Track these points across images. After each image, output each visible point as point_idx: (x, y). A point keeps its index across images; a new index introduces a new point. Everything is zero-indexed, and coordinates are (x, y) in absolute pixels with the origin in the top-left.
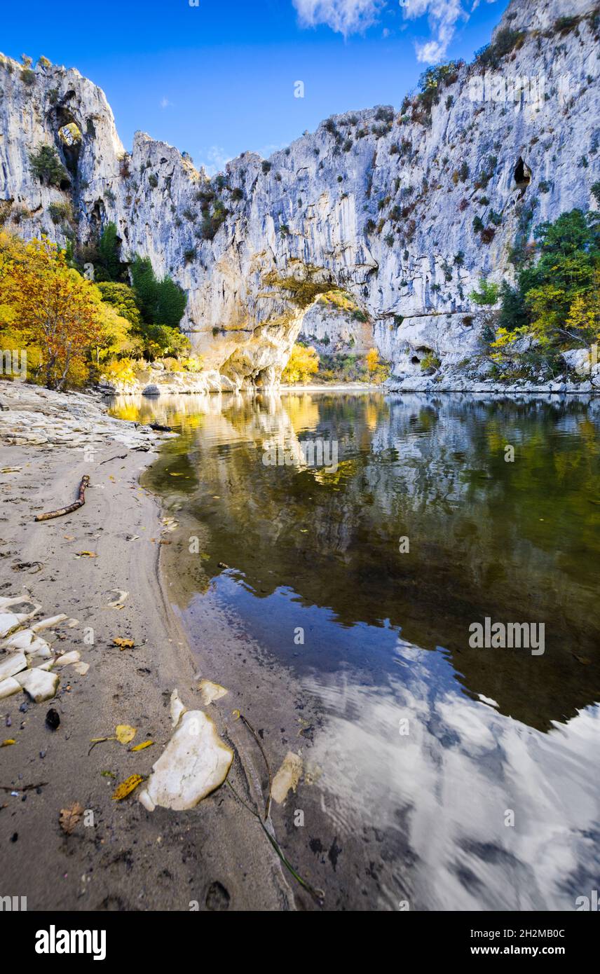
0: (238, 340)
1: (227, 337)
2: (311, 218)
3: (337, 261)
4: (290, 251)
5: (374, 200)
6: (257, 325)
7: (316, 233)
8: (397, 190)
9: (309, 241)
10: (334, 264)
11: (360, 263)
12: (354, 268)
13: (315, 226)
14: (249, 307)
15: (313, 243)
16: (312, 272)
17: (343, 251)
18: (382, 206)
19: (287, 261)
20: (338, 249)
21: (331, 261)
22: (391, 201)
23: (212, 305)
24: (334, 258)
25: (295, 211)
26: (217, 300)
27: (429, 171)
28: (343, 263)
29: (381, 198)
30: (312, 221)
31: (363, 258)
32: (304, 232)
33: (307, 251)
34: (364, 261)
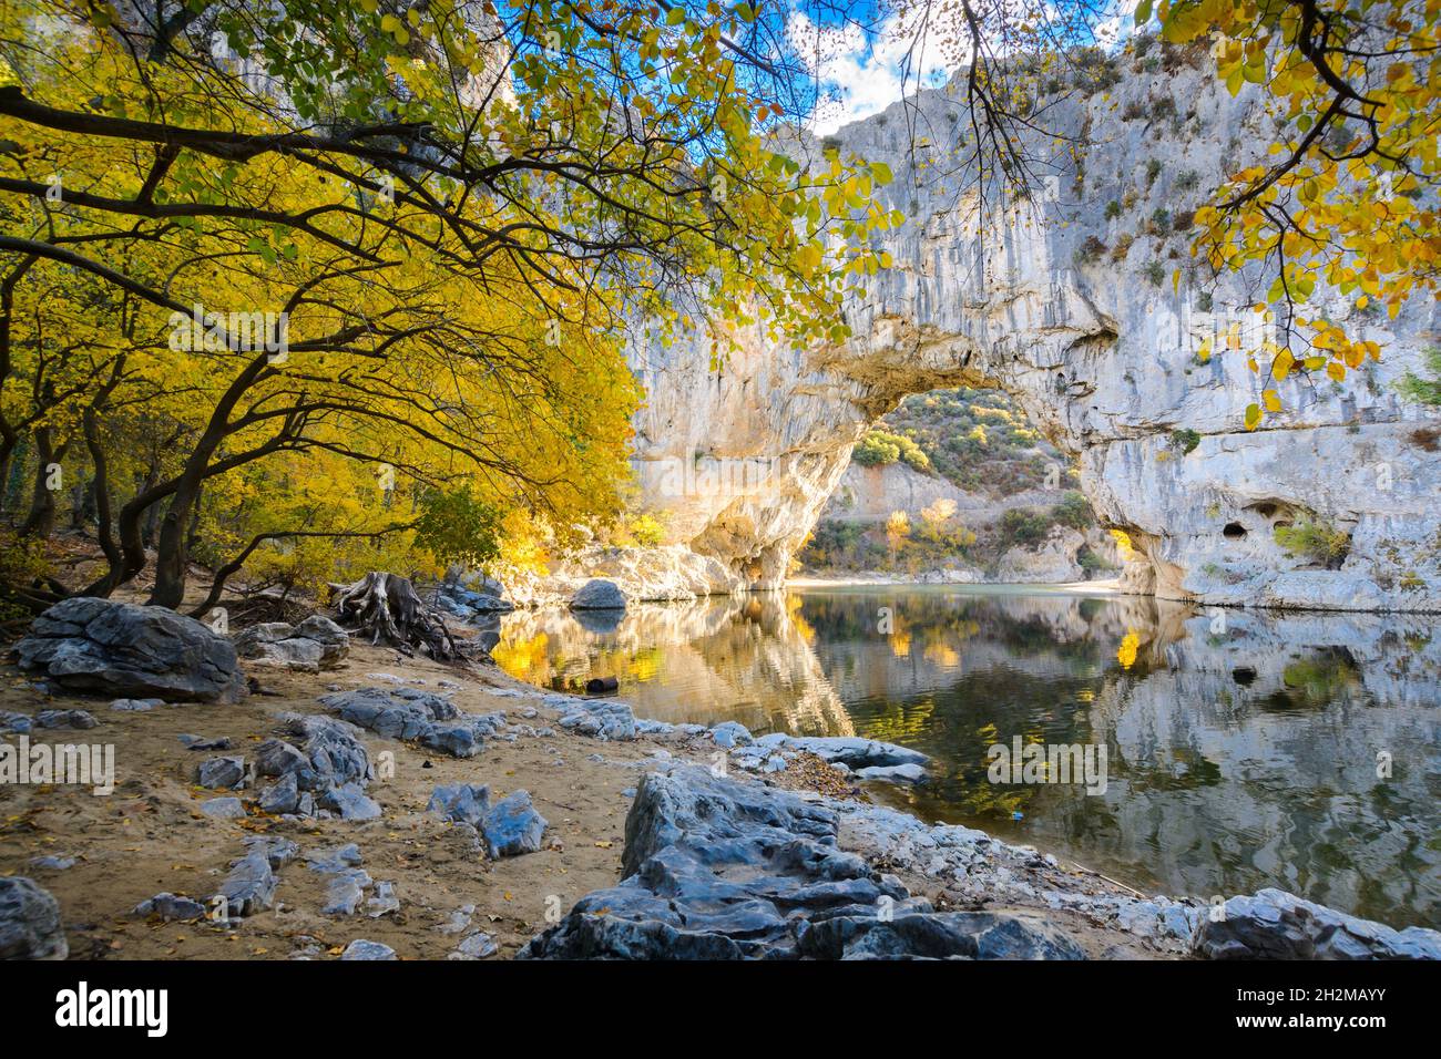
2: (935, 238)
3: (992, 322)
4: (882, 300)
5: (1092, 201)
6: (783, 451)
7: (946, 267)
8: (1152, 182)
9: (930, 282)
10: (984, 328)
11: (1052, 326)
12: (1034, 336)
13: (946, 253)
14: (773, 412)
15: (939, 285)
16: (926, 344)
17: (1009, 302)
18: (1114, 210)
19: (873, 321)
20: (1000, 297)
21: (977, 322)
22: (1139, 202)
23: (693, 404)
24: (985, 317)
26: (704, 394)
27: (1234, 144)
28: (1007, 326)
29: (1109, 197)
30: (939, 243)
31: (1063, 314)
32: (918, 264)
33: (923, 301)
34: (1064, 320)
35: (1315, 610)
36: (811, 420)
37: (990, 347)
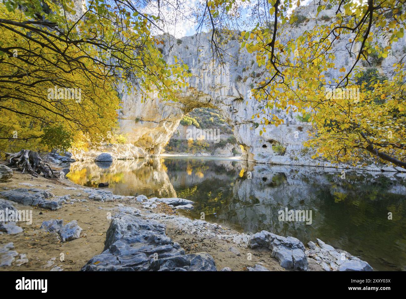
0: (150, 127)
1: (144, 124)
2: (204, 70)
3: (216, 92)
4: (190, 83)
5: (240, 67)
6: (162, 120)
7: (206, 77)
8: (252, 65)
9: (202, 80)
10: (214, 94)
11: (230, 95)
12: (225, 97)
13: (206, 74)
14: (159, 109)
15: (204, 82)
16: (200, 96)
17: (220, 88)
18: (244, 70)
19: (187, 88)
20: (218, 87)
21: (213, 92)
22: (249, 69)
23: (137, 105)
24: (215, 91)
25: (196, 65)
26: (140, 102)
28: (220, 94)
29: (243, 67)
30: (204, 71)
31: (232, 93)
32: (199, 76)
33: (200, 85)
34: (232, 94)
35: (279, 164)
36: (170, 112)
37: (215, 98)
